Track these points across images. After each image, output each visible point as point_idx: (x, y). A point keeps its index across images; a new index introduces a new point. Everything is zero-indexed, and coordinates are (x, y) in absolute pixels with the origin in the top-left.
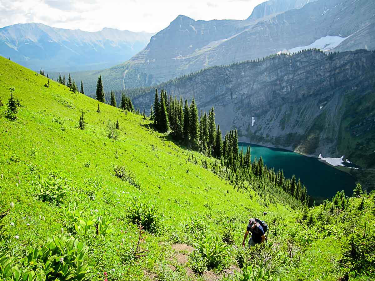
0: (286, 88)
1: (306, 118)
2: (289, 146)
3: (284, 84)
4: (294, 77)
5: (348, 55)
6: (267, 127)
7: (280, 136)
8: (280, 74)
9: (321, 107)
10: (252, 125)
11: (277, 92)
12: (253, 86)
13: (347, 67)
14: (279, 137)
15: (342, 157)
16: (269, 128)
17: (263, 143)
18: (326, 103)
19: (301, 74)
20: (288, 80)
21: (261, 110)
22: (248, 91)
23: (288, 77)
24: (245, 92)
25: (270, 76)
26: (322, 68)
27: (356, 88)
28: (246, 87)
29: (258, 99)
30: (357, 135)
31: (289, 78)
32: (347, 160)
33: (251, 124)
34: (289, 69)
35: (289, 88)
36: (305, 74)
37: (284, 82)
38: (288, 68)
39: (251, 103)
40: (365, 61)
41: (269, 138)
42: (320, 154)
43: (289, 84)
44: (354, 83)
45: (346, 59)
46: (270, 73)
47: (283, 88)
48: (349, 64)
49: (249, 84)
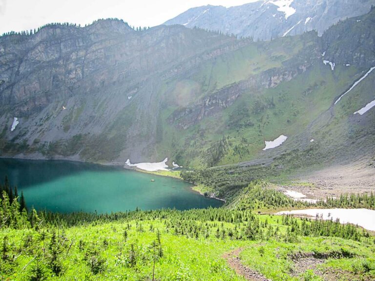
0: (74, 72)
1: (106, 112)
2: (73, 154)
3: (72, 66)
4: (86, 54)
5: (162, 30)
6: (39, 130)
7: (60, 140)
8: (64, 51)
9: (129, 98)
10: (12, 130)
11: (60, 77)
12: (18, 69)
13: (163, 45)
14: (57, 142)
15: (166, 160)
16: (41, 130)
17: (24, 155)
18: (136, 92)
19: (97, 50)
20: (78, 59)
21: (31, 105)
22: (10, 77)
23: (77, 55)
24: (5, 79)
25: (47, 53)
26: (127, 44)
27: (176, 71)
28: (7, 70)
29: (26, 87)
30: (185, 128)
31: (78, 57)
32: (174, 163)
33: (11, 128)
34: (79, 44)
35: (80, 72)
36: (102, 50)
37: (71, 63)
38: (77, 43)
39: (14, 97)
40: (183, 37)
41: (38, 146)
42: (128, 160)
43: (79, 65)
44: (173, 66)
45: (159, 35)
46: (46, 47)
47: (69, 72)
48: (164, 41)
49: (11, 66)
